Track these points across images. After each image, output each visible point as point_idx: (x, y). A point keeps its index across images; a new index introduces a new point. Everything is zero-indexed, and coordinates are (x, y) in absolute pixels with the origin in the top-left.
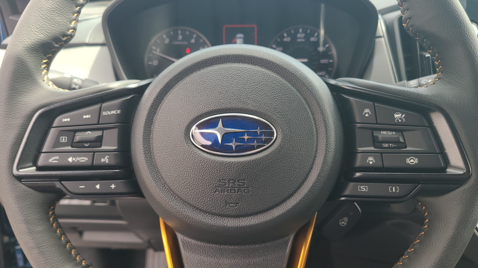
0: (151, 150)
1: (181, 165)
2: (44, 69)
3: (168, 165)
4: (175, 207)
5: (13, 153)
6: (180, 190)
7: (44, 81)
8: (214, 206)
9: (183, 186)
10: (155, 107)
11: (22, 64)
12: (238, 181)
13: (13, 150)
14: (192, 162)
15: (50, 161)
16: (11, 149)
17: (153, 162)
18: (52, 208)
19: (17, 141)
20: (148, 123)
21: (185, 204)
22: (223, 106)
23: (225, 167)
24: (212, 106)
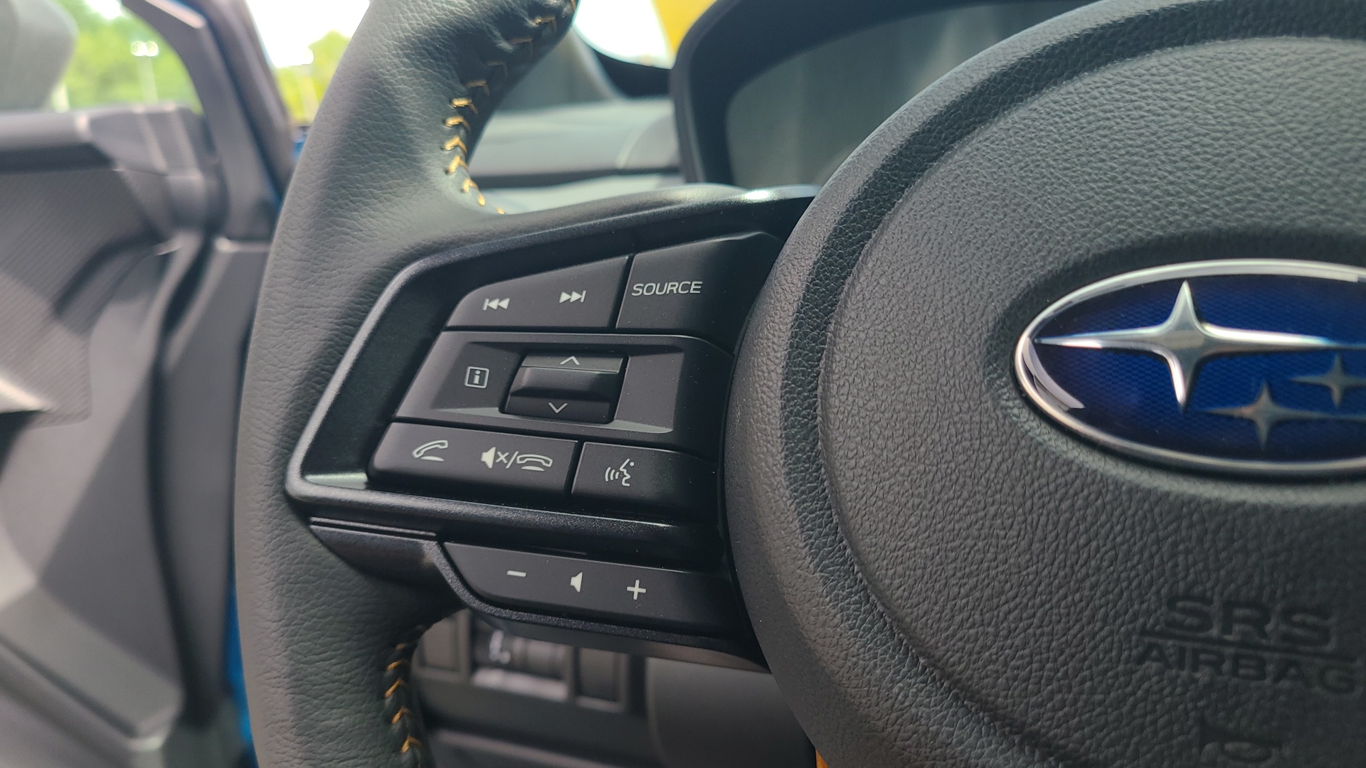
0: (816, 426)
1: (960, 502)
2: (457, 133)
3: (891, 498)
4: (913, 710)
5: (298, 410)
6: (947, 629)
7: (447, 172)
8: (1132, 736)
9: (961, 610)
10: (850, 237)
11: (383, 98)
13: (300, 401)
14: (1019, 489)
15: (418, 453)
16: (294, 394)
17: (823, 481)
18: (400, 647)
19: (317, 369)
20: (817, 306)
21: (963, 706)
22: (1200, 225)
23: (1206, 532)
24: (1139, 223)
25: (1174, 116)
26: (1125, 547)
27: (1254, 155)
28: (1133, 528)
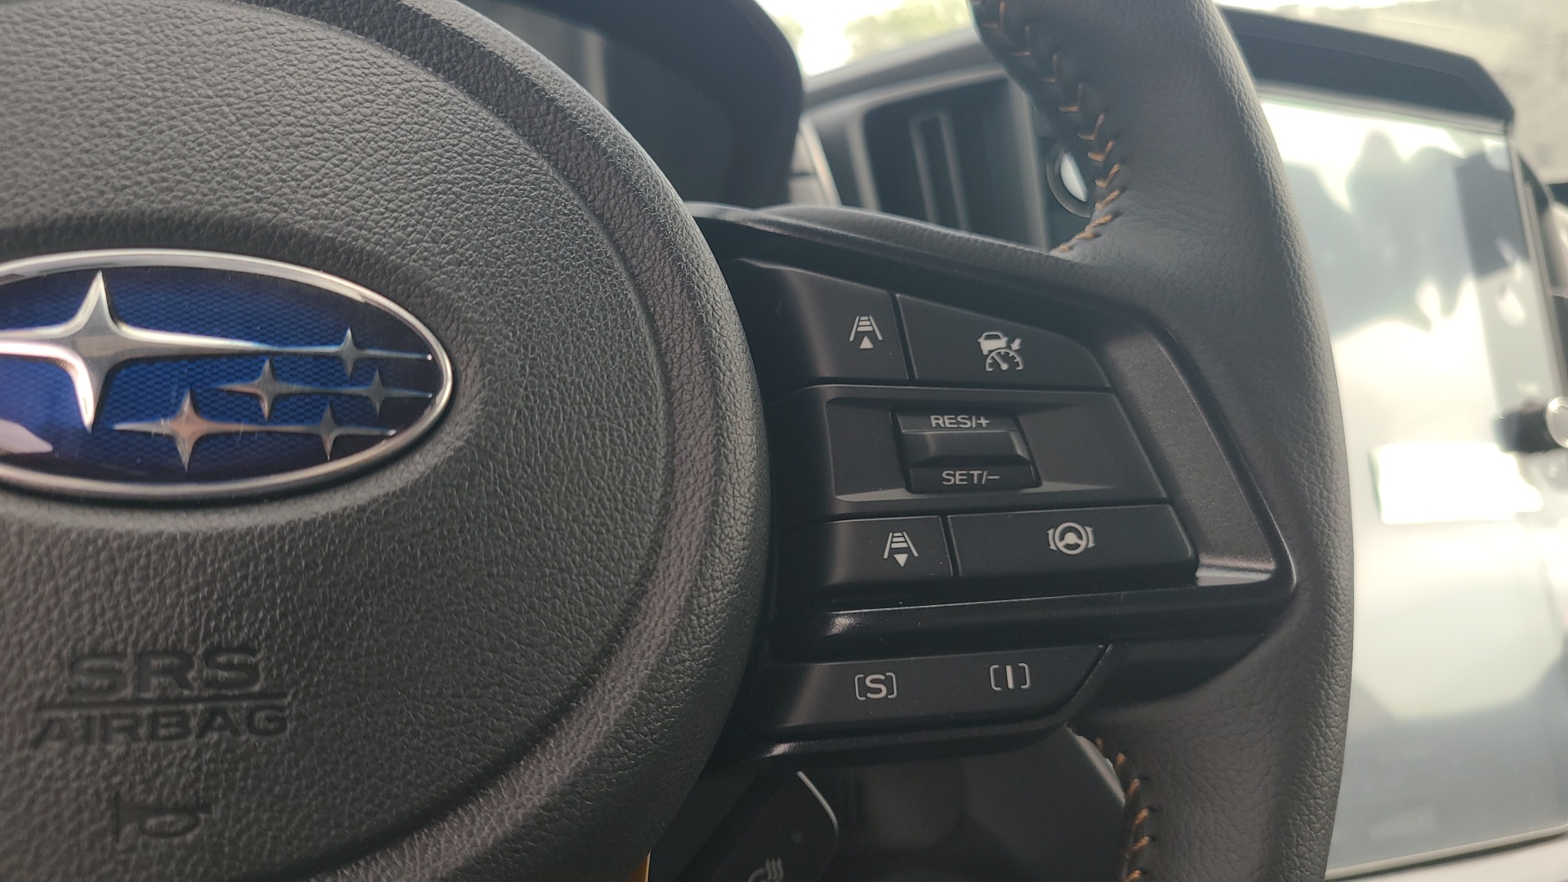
8: (31, 839)
12: (209, 657)
22: (118, 205)
23: (116, 573)
24: (44, 196)
25: (95, 71)
26: (14, 604)
27: (186, 128)
28: (24, 579)
